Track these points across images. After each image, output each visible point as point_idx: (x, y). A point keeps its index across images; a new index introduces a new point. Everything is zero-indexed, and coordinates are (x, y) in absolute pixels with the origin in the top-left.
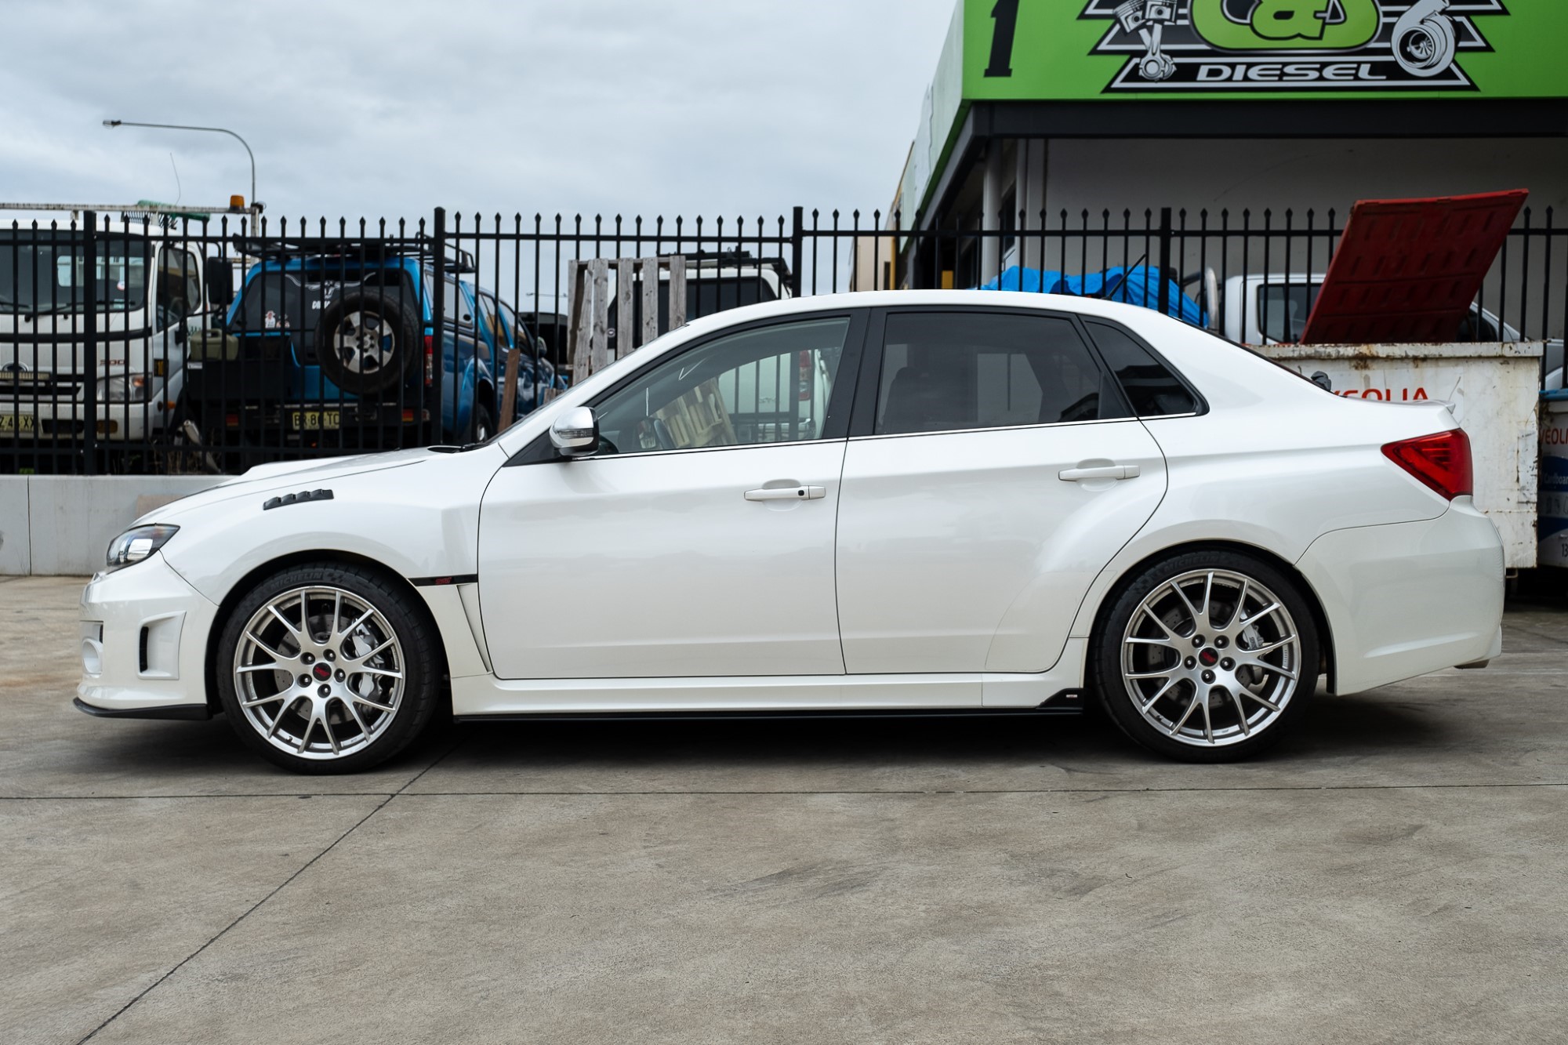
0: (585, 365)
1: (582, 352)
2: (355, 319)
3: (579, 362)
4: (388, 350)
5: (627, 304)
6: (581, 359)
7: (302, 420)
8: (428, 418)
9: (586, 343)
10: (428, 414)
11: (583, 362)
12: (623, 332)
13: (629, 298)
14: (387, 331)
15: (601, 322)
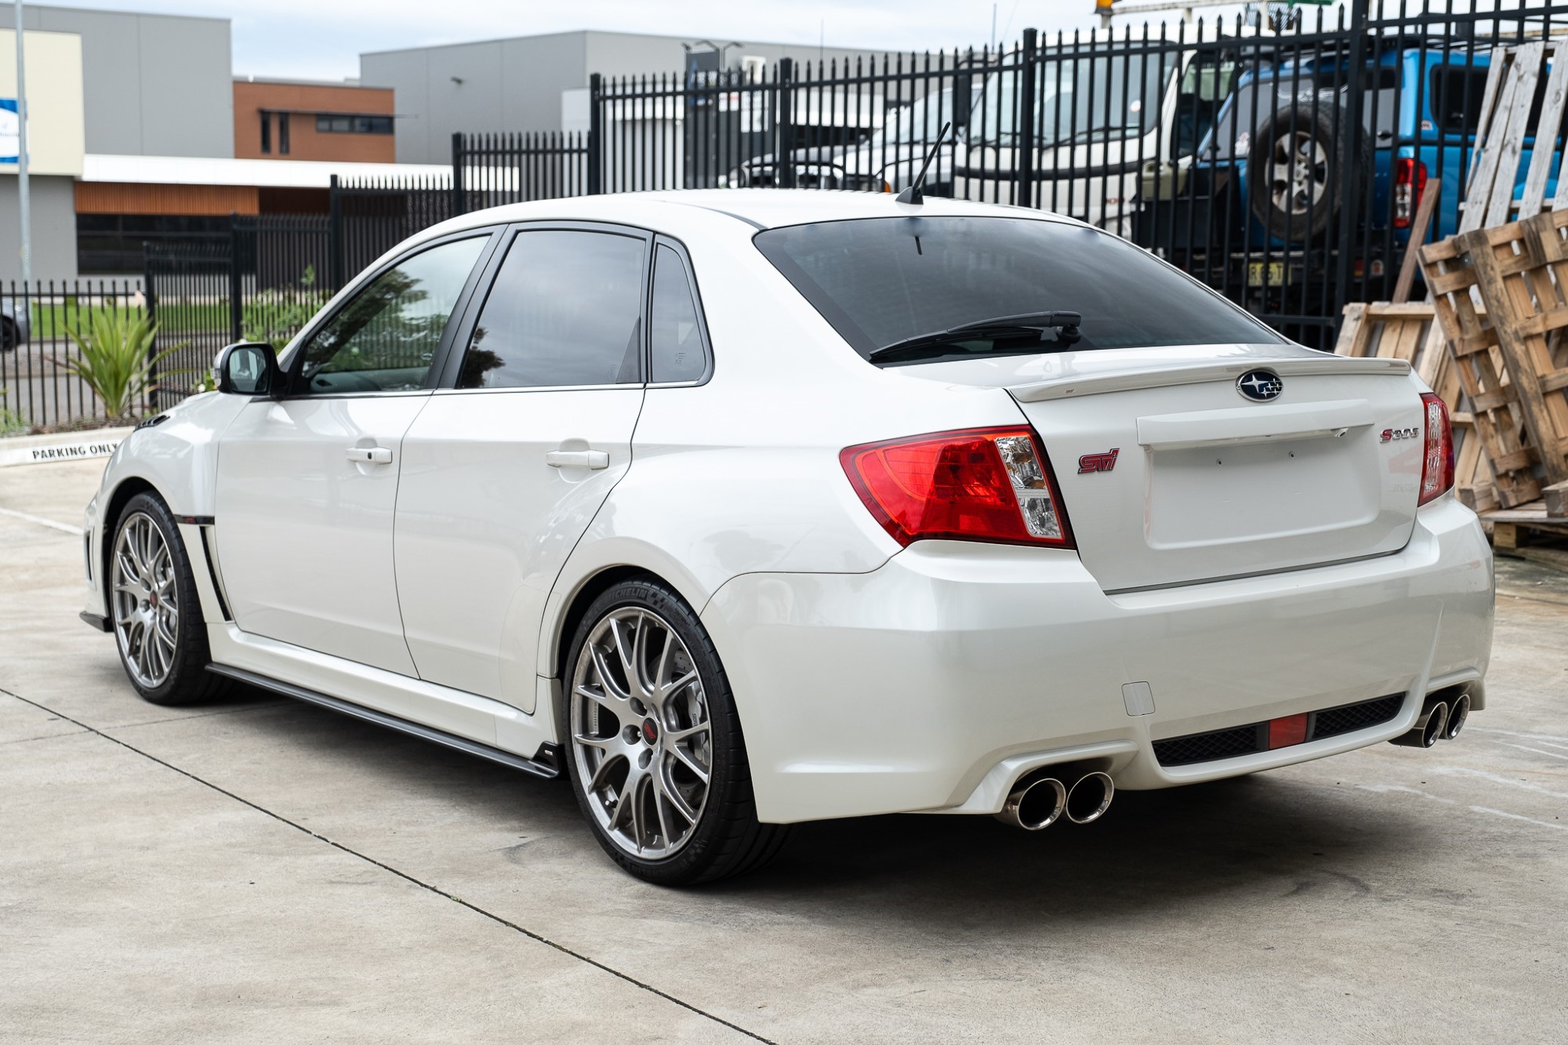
0: (1481, 203)
1: (1481, 184)
2: (1286, 141)
3: (1474, 198)
4: (1321, 181)
5: (1554, 110)
6: (1478, 194)
7: (1266, 273)
8: (1381, 272)
9: (1489, 170)
10: (1381, 267)
11: (1479, 199)
12: (1540, 153)
13: (1558, 101)
14: (1320, 156)
15: (1516, 139)
